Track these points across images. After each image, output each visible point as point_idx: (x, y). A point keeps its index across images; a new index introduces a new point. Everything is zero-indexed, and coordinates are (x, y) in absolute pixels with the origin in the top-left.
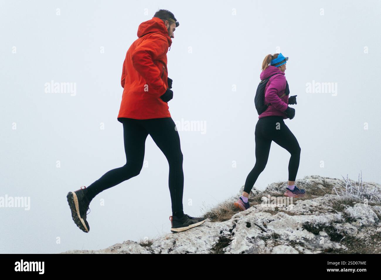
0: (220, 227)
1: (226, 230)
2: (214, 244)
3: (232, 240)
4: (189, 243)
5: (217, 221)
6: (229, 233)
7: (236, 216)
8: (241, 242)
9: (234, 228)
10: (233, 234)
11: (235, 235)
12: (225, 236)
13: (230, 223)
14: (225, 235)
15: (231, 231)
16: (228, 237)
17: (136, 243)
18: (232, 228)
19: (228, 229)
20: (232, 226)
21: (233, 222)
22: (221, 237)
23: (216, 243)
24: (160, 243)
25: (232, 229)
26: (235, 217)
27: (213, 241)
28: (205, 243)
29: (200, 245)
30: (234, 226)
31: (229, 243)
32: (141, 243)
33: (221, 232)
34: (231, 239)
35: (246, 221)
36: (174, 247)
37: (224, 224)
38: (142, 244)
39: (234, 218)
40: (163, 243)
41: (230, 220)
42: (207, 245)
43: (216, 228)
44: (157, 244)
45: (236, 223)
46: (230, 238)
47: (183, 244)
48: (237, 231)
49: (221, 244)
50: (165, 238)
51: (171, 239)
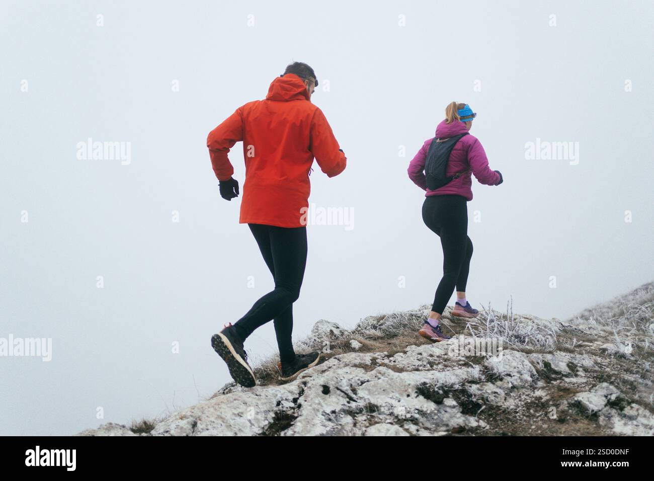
0: (277, 395)
1: (286, 400)
2: (266, 425)
3: (297, 417)
4: (221, 425)
5: (271, 383)
6: (292, 405)
7: (305, 375)
8: (313, 419)
9: (300, 396)
10: (300, 406)
11: (302, 408)
12: (284, 411)
13: (293, 387)
14: (285, 409)
15: (295, 401)
16: (290, 412)
17: (124, 427)
18: (297, 396)
19: (291, 398)
20: (297, 392)
21: (299, 386)
22: (278, 412)
23: (269, 423)
24: (169, 426)
25: (298, 398)
26: (304, 377)
27: (264, 420)
28: (249, 424)
29: (241, 428)
30: (302, 392)
31: (292, 423)
32: (133, 427)
33: (279, 404)
34: (296, 415)
35: (322, 383)
36: (193, 432)
37: (284, 388)
38: (134, 428)
39: (301, 377)
40: (173, 426)
41: (294, 382)
42: (253, 427)
43: (269, 397)
44: (162, 427)
45: (305, 386)
46: (294, 413)
47: (209, 427)
48: (306, 401)
49: (277, 424)
50: (178, 417)
51: (188, 418)
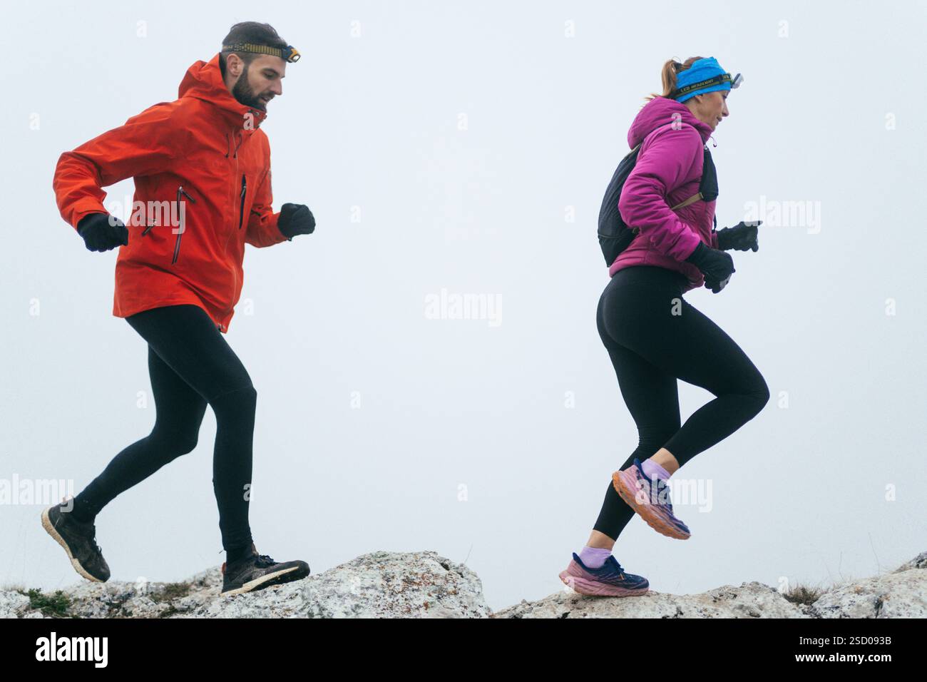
17: (774, 590)
24: (840, 599)
32: (786, 592)
36: (878, 612)
40: (845, 601)
44: (830, 600)
51: (868, 594)
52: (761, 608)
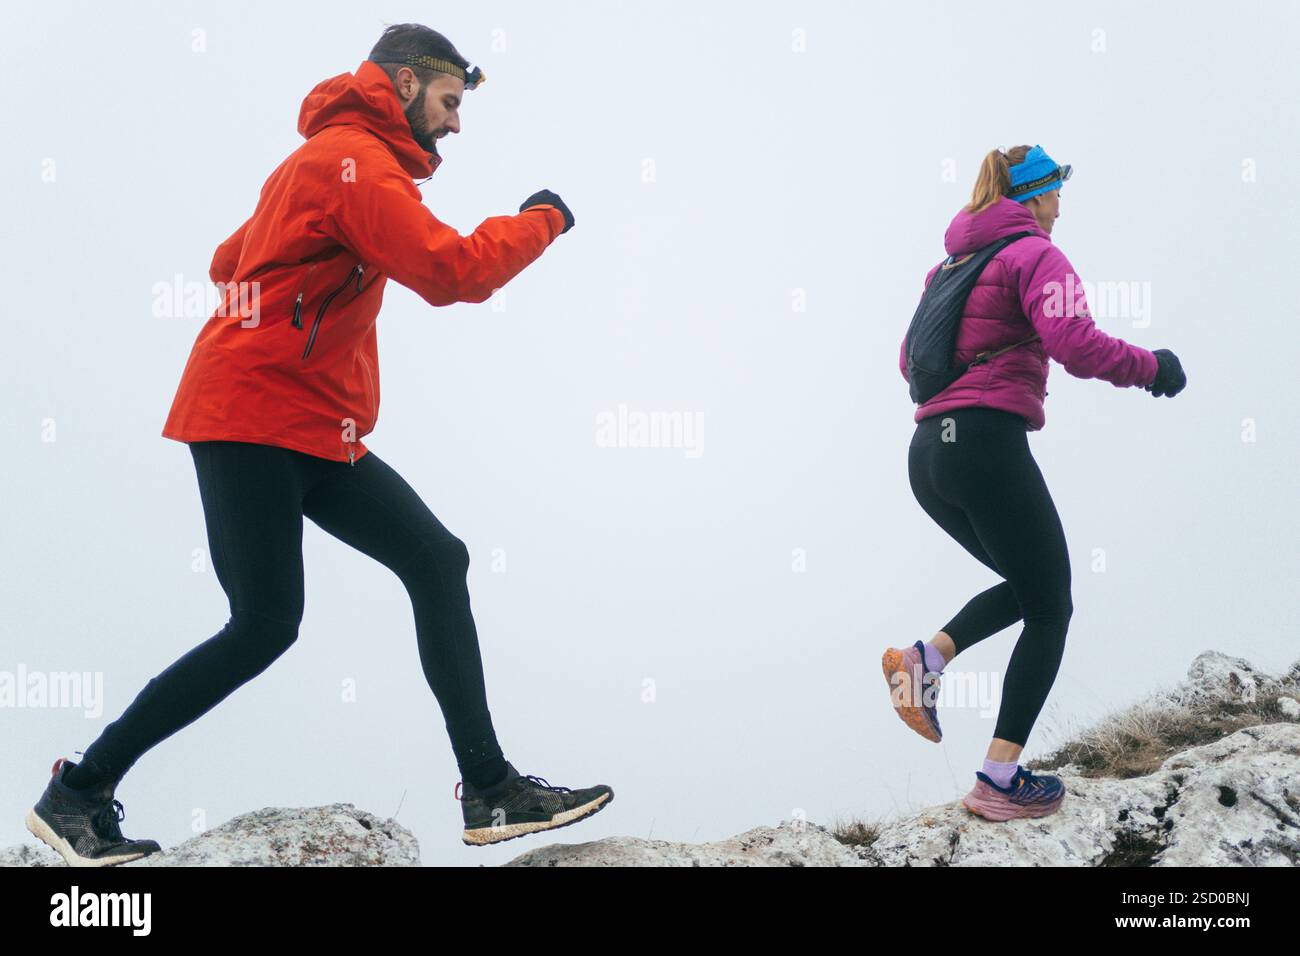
0: (1119, 798)
1: (1139, 809)
2: (1099, 856)
3: (1164, 848)
4: (1007, 846)
5: (1105, 775)
6: (1153, 821)
7: (1178, 763)
8: (1200, 854)
9: (1169, 804)
10: (1169, 825)
11: (1174, 830)
12: (1136, 832)
13: (1155, 784)
14: (1137, 828)
15: (1159, 812)
16: (1149, 836)
17: (823, 829)
18: (1164, 804)
19: (1150, 806)
20: (1163, 795)
21: (1166, 784)
22: (1124, 832)
23: (1105, 852)
24: (905, 836)
25: (1165, 809)
26: (1175, 767)
27: (1095, 846)
28: (1064, 851)
29: (1045, 855)
30: (1173, 798)
31: (1154, 858)
32: (838, 831)
33: (1123, 816)
34: (1162, 842)
35: (1219, 782)
36: (953, 853)
37: (1135, 786)
38: (841, 834)
39: (1170, 767)
40: (913, 838)
41: (1155, 775)
42: (1071, 856)
43: (1103, 800)
44: (894, 838)
45: (1181, 786)
46: (1157, 837)
47: (983, 846)
48: (1182, 815)
49: (1123, 857)
50: (921, 822)
51: (941, 826)
52: (805, 854)
